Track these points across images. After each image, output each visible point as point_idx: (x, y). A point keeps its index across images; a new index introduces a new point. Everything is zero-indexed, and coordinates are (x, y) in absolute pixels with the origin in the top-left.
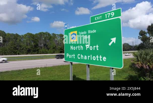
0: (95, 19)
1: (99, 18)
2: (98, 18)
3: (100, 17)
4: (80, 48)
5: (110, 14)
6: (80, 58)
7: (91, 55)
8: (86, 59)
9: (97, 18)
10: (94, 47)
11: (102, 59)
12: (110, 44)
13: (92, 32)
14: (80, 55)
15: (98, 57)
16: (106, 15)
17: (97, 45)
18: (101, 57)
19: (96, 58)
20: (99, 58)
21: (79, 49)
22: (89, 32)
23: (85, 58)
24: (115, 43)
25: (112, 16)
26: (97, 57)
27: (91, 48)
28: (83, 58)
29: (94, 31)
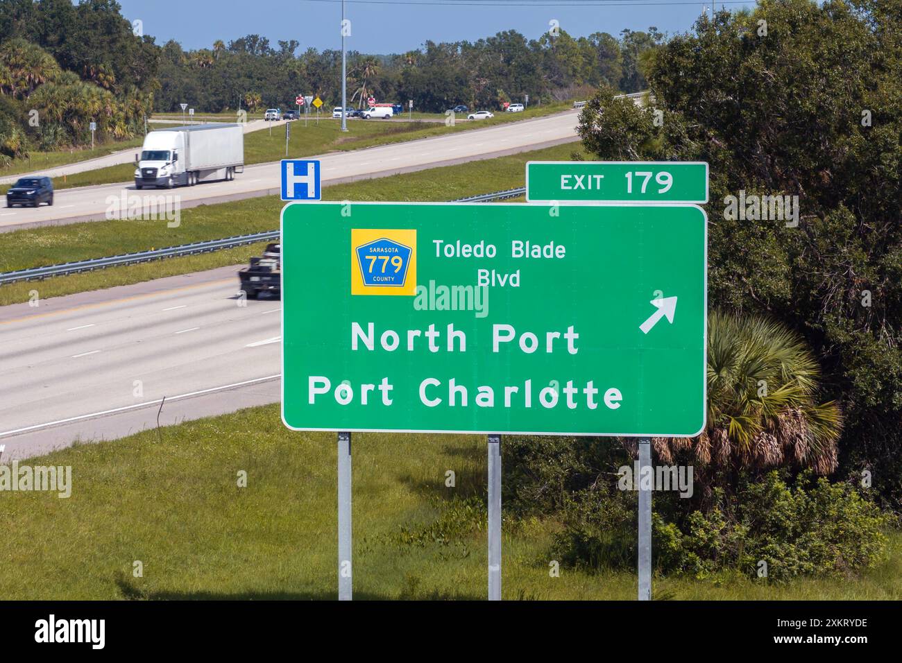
0: (563, 182)
1: (585, 182)
2: (579, 181)
3: (594, 181)
4: (441, 341)
5: (653, 178)
6: (438, 401)
7: (528, 384)
8: (491, 403)
9: (572, 182)
10: (551, 336)
11: (598, 398)
12: (647, 327)
13: (537, 252)
14: (436, 383)
15: (576, 391)
16: (629, 175)
17: (571, 329)
18: (596, 391)
19: (563, 397)
20: (580, 398)
21: (434, 349)
22: (518, 249)
23: (485, 400)
24: (671, 322)
25: (661, 191)
26: (570, 390)
27: (529, 343)
28: (465, 403)
29: (551, 246)
